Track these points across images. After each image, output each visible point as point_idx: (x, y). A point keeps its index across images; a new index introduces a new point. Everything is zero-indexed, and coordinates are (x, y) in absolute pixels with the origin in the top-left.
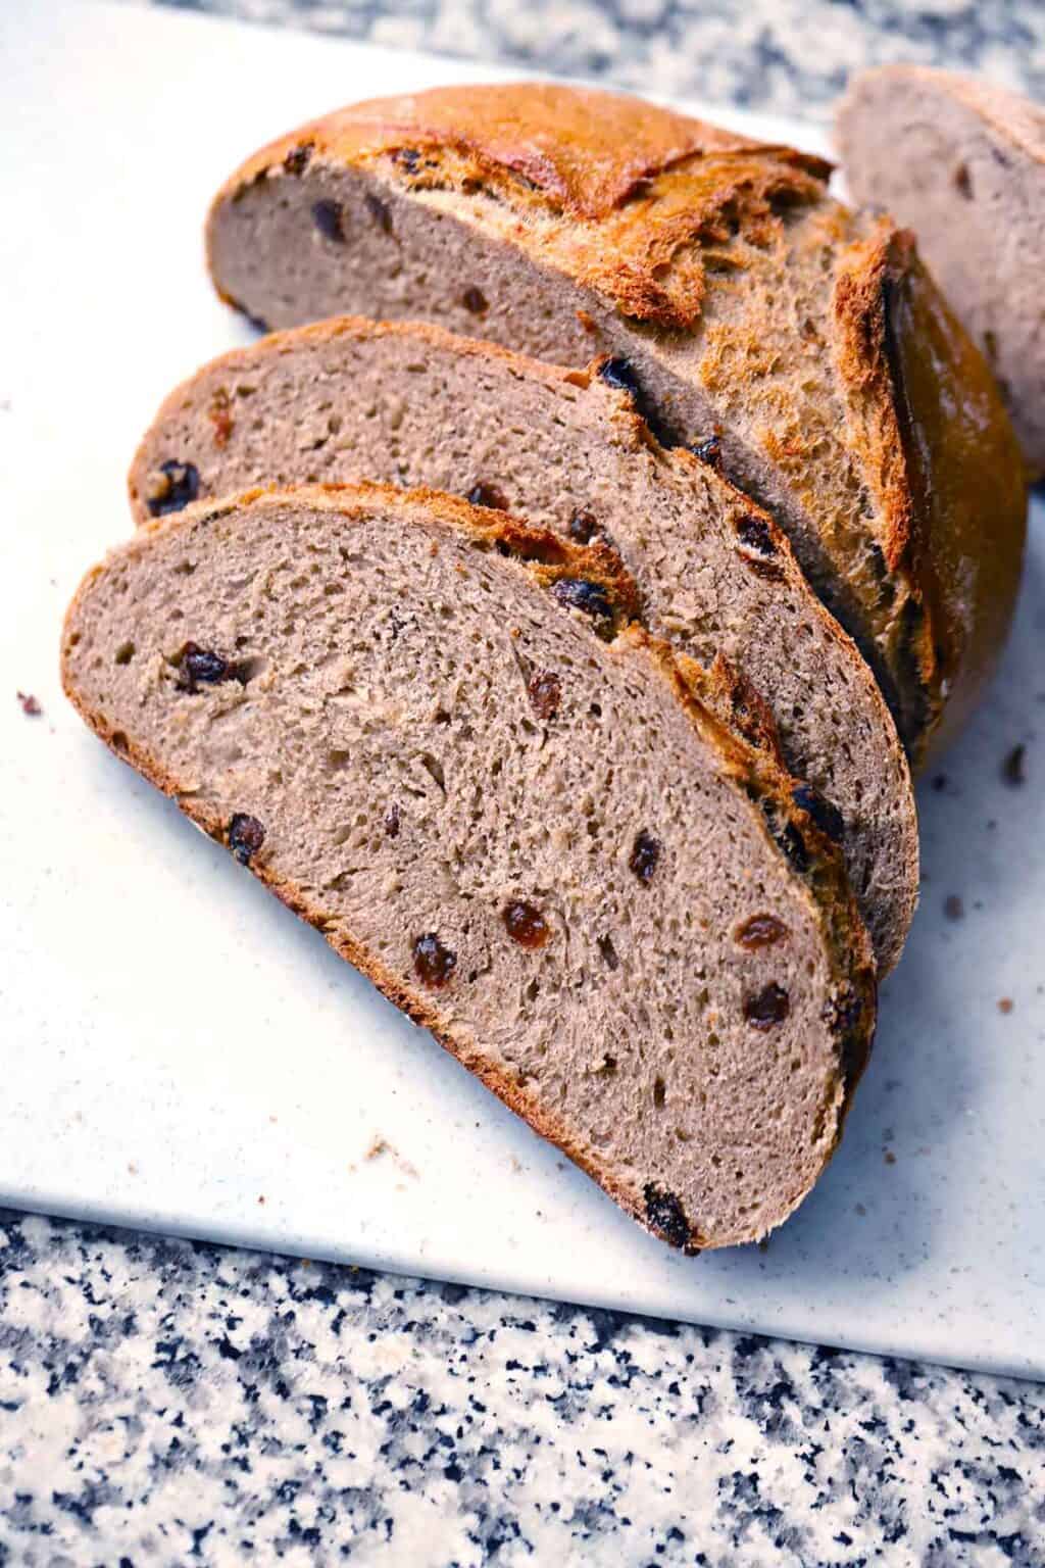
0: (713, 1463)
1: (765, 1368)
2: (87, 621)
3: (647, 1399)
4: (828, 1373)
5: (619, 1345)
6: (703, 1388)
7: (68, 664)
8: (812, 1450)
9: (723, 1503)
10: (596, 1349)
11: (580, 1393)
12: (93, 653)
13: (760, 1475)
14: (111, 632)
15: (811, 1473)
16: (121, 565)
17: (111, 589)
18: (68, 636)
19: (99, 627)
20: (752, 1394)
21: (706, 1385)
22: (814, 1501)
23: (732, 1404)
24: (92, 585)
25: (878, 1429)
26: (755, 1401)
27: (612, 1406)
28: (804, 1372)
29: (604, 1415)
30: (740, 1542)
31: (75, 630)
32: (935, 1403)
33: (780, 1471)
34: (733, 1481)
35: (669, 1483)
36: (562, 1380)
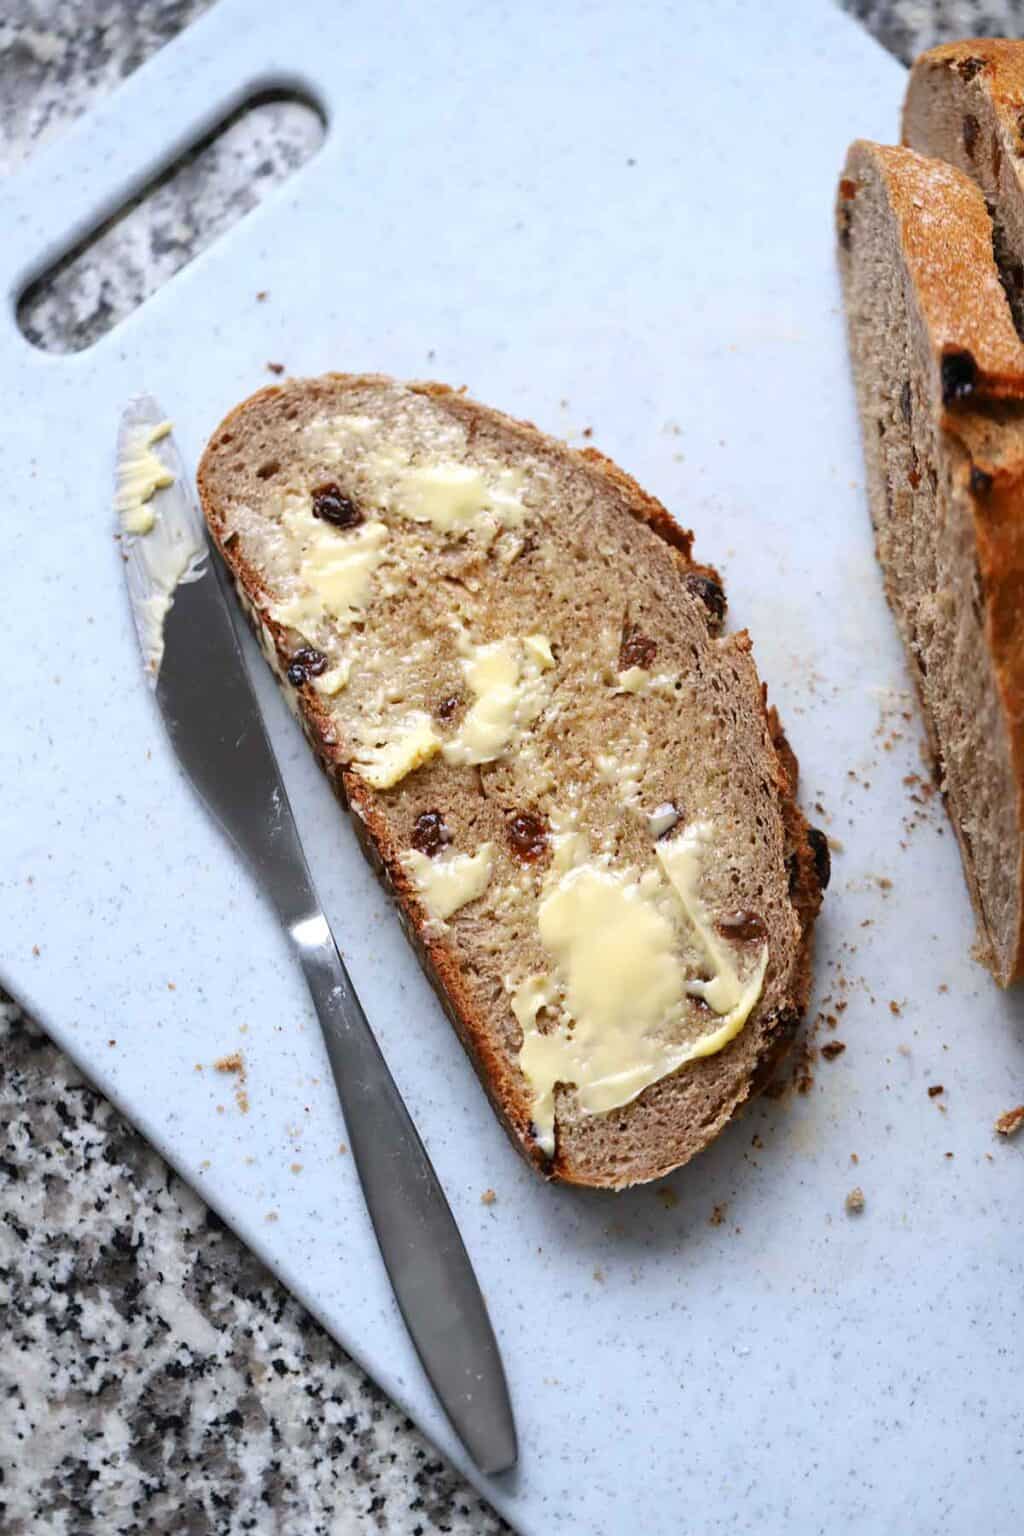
0: (73, 1440)
1: (177, 1396)
2: (246, 428)
3: (64, 1354)
4: (221, 1437)
5: (79, 1298)
6: (115, 1377)
7: (211, 457)
8: (157, 1487)
9: (55, 1477)
10: (59, 1288)
11: (18, 1314)
12: (240, 457)
13: (101, 1477)
14: (263, 446)
15: (141, 1504)
16: (297, 395)
17: (278, 412)
18: (222, 433)
19: (254, 438)
20: (149, 1409)
21: (120, 1376)
22: (125, 1527)
23: (126, 1406)
24: (263, 401)
25: (224, 1508)
26: (147, 1416)
27: (33, 1341)
28: (204, 1422)
29: (22, 1343)
30: (42, 1516)
31: (231, 431)
32: (285, 1521)
33: (119, 1484)
34: (77, 1466)
35: (26, 1431)
36: (13, 1293)
